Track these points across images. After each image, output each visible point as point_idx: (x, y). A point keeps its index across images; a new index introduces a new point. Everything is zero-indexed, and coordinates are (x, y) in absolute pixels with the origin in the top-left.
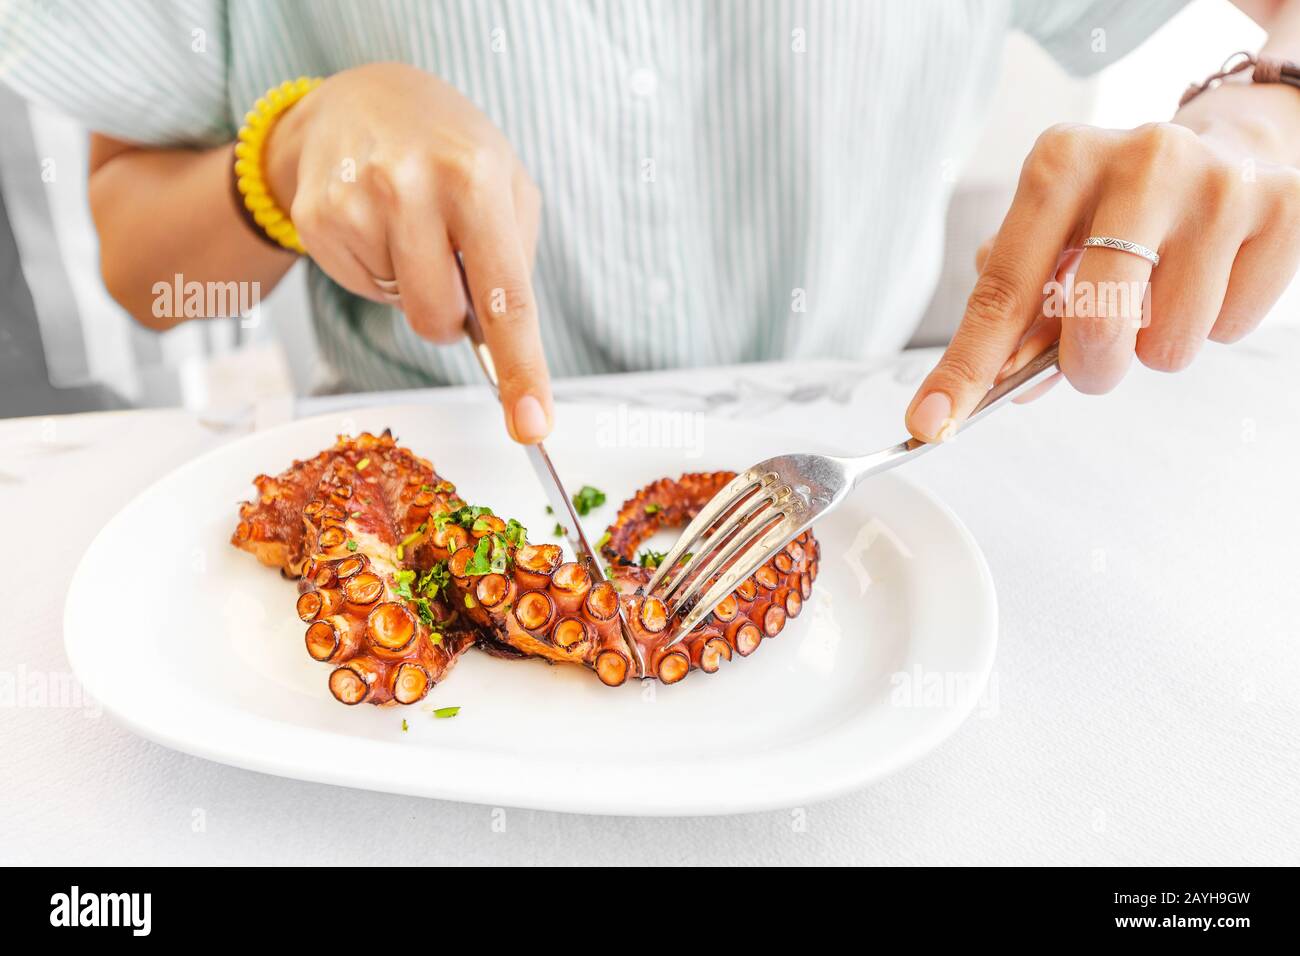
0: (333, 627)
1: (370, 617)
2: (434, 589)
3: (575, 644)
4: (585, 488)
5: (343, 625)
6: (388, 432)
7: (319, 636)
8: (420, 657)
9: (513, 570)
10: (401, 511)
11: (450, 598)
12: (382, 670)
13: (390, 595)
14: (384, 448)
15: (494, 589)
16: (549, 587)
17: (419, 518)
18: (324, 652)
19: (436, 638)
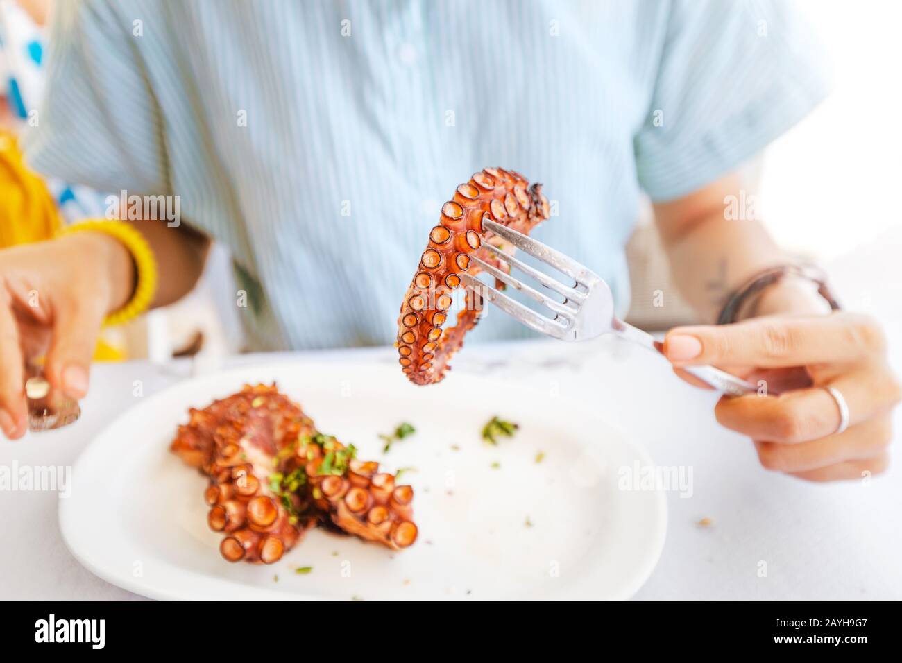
0: (225, 510)
1: (250, 504)
2: (294, 485)
3: (381, 523)
4: (404, 424)
5: (232, 509)
6: (274, 384)
7: (217, 514)
8: (281, 533)
9: (347, 474)
10: (278, 434)
11: (304, 492)
12: (255, 539)
13: (265, 490)
14: (271, 394)
15: (334, 484)
16: (369, 486)
17: (290, 439)
18: (219, 525)
19: (293, 520)
